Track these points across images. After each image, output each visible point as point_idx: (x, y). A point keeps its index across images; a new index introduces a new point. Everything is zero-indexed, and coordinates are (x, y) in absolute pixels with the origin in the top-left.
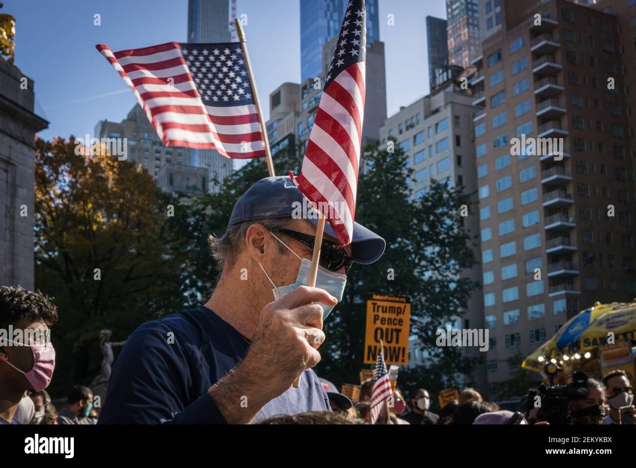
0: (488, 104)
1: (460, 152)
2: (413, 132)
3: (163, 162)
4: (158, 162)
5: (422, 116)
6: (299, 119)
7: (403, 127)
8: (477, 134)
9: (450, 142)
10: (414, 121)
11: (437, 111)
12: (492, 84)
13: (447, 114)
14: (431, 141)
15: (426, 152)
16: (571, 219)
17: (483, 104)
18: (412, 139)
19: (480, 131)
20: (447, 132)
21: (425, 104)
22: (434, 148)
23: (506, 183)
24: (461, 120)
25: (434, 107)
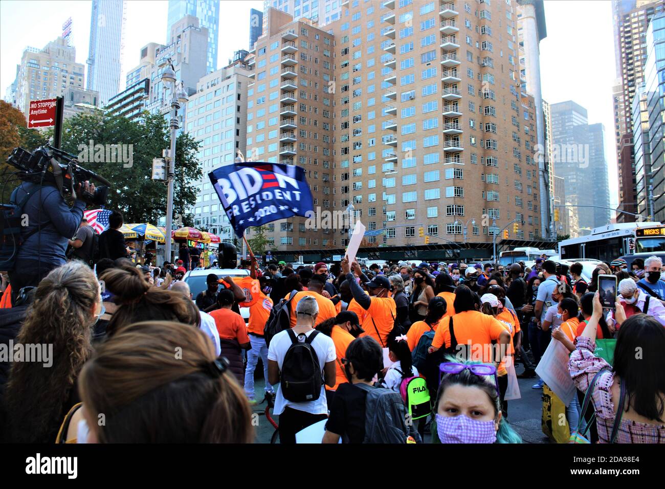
0: (256, 77)
1: (240, 103)
2: (214, 88)
3: (68, 84)
4: (64, 84)
5: (220, 80)
6: (153, 70)
7: (210, 86)
8: (249, 95)
9: (235, 97)
10: (216, 82)
11: (229, 77)
12: (259, 67)
13: (234, 80)
14: (224, 95)
15: (221, 101)
16: (294, 150)
17: (253, 77)
18: (214, 92)
19: (250, 93)
20: (233, 91)
21: (222, 72)
22: (225, 100)
23: (261, 125)
24: (242, 85)
25: (228, 76)
